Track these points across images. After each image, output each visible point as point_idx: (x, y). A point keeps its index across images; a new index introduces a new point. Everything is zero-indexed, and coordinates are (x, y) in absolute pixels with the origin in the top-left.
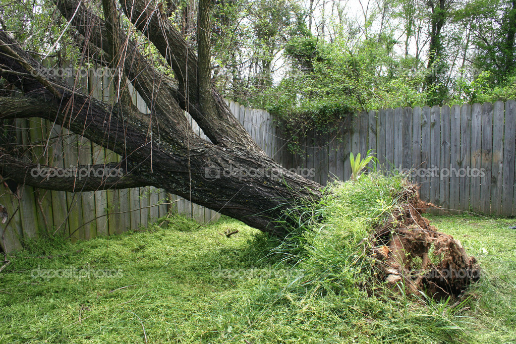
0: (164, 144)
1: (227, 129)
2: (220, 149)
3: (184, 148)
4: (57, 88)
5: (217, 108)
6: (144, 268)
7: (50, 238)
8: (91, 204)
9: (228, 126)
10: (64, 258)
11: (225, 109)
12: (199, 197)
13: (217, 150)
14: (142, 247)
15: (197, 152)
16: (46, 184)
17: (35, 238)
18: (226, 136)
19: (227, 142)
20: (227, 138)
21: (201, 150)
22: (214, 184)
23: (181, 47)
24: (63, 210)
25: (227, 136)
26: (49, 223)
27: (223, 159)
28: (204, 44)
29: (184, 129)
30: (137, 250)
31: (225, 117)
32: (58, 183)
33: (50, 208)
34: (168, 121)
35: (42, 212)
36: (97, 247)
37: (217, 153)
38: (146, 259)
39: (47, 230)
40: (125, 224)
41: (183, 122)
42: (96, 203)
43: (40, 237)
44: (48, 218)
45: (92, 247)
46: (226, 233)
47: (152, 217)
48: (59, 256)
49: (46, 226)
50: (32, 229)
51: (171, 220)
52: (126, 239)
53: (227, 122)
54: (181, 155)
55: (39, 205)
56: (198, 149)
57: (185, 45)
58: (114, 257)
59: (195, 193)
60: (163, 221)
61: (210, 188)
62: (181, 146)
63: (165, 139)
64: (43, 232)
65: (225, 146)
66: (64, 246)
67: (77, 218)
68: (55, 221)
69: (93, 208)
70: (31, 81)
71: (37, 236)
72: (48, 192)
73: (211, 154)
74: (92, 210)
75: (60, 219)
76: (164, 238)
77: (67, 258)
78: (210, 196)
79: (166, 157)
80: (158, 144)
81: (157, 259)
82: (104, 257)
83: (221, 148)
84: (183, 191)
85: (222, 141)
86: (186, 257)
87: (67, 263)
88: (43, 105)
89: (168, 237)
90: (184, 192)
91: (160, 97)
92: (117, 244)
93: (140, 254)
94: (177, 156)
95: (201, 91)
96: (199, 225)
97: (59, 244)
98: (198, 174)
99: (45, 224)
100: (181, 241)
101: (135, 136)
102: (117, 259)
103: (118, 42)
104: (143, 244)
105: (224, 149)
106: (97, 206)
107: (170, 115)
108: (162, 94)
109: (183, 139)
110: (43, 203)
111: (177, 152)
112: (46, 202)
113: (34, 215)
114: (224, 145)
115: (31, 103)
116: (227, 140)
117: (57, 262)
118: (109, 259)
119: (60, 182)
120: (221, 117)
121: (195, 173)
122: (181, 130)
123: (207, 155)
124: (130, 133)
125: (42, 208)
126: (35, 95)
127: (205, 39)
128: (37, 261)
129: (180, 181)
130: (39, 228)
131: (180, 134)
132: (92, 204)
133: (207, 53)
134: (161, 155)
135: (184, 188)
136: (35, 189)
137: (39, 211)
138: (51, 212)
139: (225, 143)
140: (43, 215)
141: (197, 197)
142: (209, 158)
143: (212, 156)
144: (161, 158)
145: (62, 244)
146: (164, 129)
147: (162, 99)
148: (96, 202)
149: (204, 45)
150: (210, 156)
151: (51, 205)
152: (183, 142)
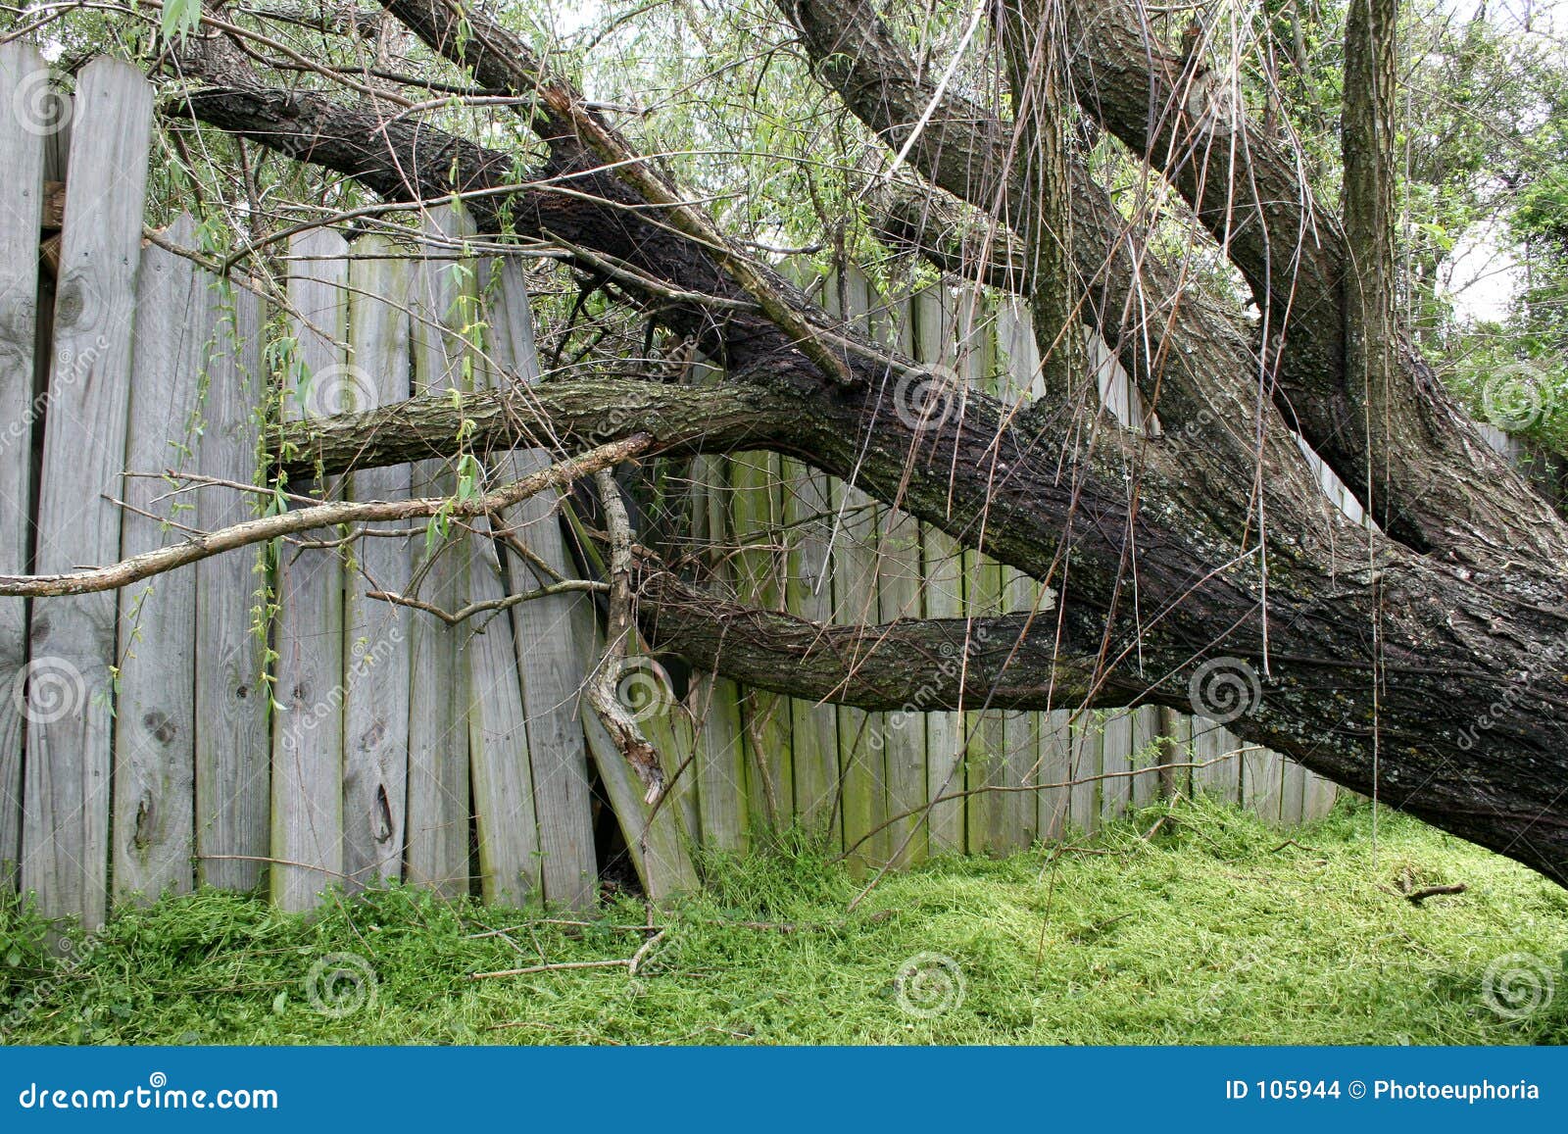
0: (1223, 548)
1: (1466, 490)
2: (1445, 573)
3: (1304, 568)
4: (838, 349)
5: (1422, 409)
6: (1132, 1022)
7: (783, 858)
8: (914, 746)
9: (1467, 483)
10: (833, 940)
11: (1451, 413)
12: (1360, 764)
13: (1437, 577)
14: (1108, 927)
15: (1358, 585)
16: (781, 675)
17: (738, 851)
18: (1464, 522)
19: (1471, 544)
20: (1465, 529)
21: (1376, 574)
22: (1431, 714)
23: (1278, 185)
24: (824, 761)
25: (1468, 519)
26: (781, 805)
27: (1463, 612)
28: (1374, 163)
29: (1300, 492)
30: (1088, 937)
31: (1452, 446)
32: (822, 677)
33: (786, 753)
34: (1235, 460)
35: (760, 766)
36: (943, 909)
37: (1439, 591)
38: (1128, 979)
39: (773, 830)
40: (1018, 817)
41: (1292, 466)
42: (931, 745)
43: (751, 849)
44: (780, 784)
45: (926, 906)
46: (1400, 885)
47: (1106, 799)
48: (818, 929)
49: (771, 815)
50: (730, 822)
51: (1188, 818)
52: (1041, 881)
53: (1464, 465)
54: (1295, 593)
55: (752, 741)
56: (1361, 572)
57: (1289, 177)
58: (1011, 958)
59: (1345, 745)
60: (1156, 819)
61: (1413, 727)
62: (1292, 557)
63: (1229, 533)
64: (760, 835)
65: (1463, 560)
66: (825, 887)
67: (867, 792)
68: (799, 796)
69: (918, 760)
70: (750, 330)
71: (744, 845)
72: (780, 701)
73: (1415, 594)
74: (916, 767)
75: (817, 792)
76: (1178, 892)
77: (843, 938)
78: (1410, 762)
79: (1235, 601)
80: (1200, 549)
81: (1170, 981)
82: (972, 954)
83: (1450, 569)
84: (1297, 734)
85: (1447, 540)
86: (1291, 993)
87: (844, 960)
88: (786, 409)
89: (1193, 891)
90: (1299, 740)
91: (1205, 372)
92: (1014, 903)
93: (1100, 957)
94: (1279, 599)
95: (1356, 349)
96: (1282, 842)
97: (811, 880)
98: (1363, 669)
99: (769, 806)
100: (1244, 911)
101: (1110, 515)
102: (1021, 965)
103: (1056, 171)
104: (1108, 913)
105: (1464, 574)
106: (931, 751)
107: (1245, 439)
108: (1211, 360)
109: (1297, 530)
110: (765, 734)
111: (1279, 580)
112: (775, 733)
113: (737, 774)
114: (1456, 553)
115: (750, 402)
116: (1467, 535)
117: (811, 952)
118: (995, 963)
119: (832, 674)
120: (1439, 447)
121: (1355, 667)
122: (1289, 496)
123: (1398, 595)
124: (1094, 506)
125: (762, 755)
126: (762, 374)
127: (1375, 144)
128: (747, 939)
129: (1289, 697)
130: (750, 820)
131: (1286, 511)
132: (917, 745)
133: (1383, 200)
134: (1215, 591)
135: (1301, 724)
136: (744, 687)
137: (752, 757)
138: (789, 768)
139: (1463, 550)
140: (764, 779)
141: (1353, 760)
142: (1407, 609)
143: (1418, 599)
144: (1214, 603)
145: (821, 879)
146: (1221, 493)
147: (1211, 378)
148: (931, 737)
149: (1370, 169)
150: (1412, 599)
151: (789, 743)
152: (1299, 542)
